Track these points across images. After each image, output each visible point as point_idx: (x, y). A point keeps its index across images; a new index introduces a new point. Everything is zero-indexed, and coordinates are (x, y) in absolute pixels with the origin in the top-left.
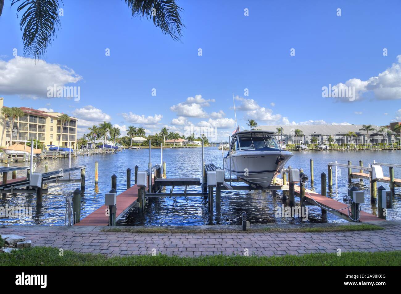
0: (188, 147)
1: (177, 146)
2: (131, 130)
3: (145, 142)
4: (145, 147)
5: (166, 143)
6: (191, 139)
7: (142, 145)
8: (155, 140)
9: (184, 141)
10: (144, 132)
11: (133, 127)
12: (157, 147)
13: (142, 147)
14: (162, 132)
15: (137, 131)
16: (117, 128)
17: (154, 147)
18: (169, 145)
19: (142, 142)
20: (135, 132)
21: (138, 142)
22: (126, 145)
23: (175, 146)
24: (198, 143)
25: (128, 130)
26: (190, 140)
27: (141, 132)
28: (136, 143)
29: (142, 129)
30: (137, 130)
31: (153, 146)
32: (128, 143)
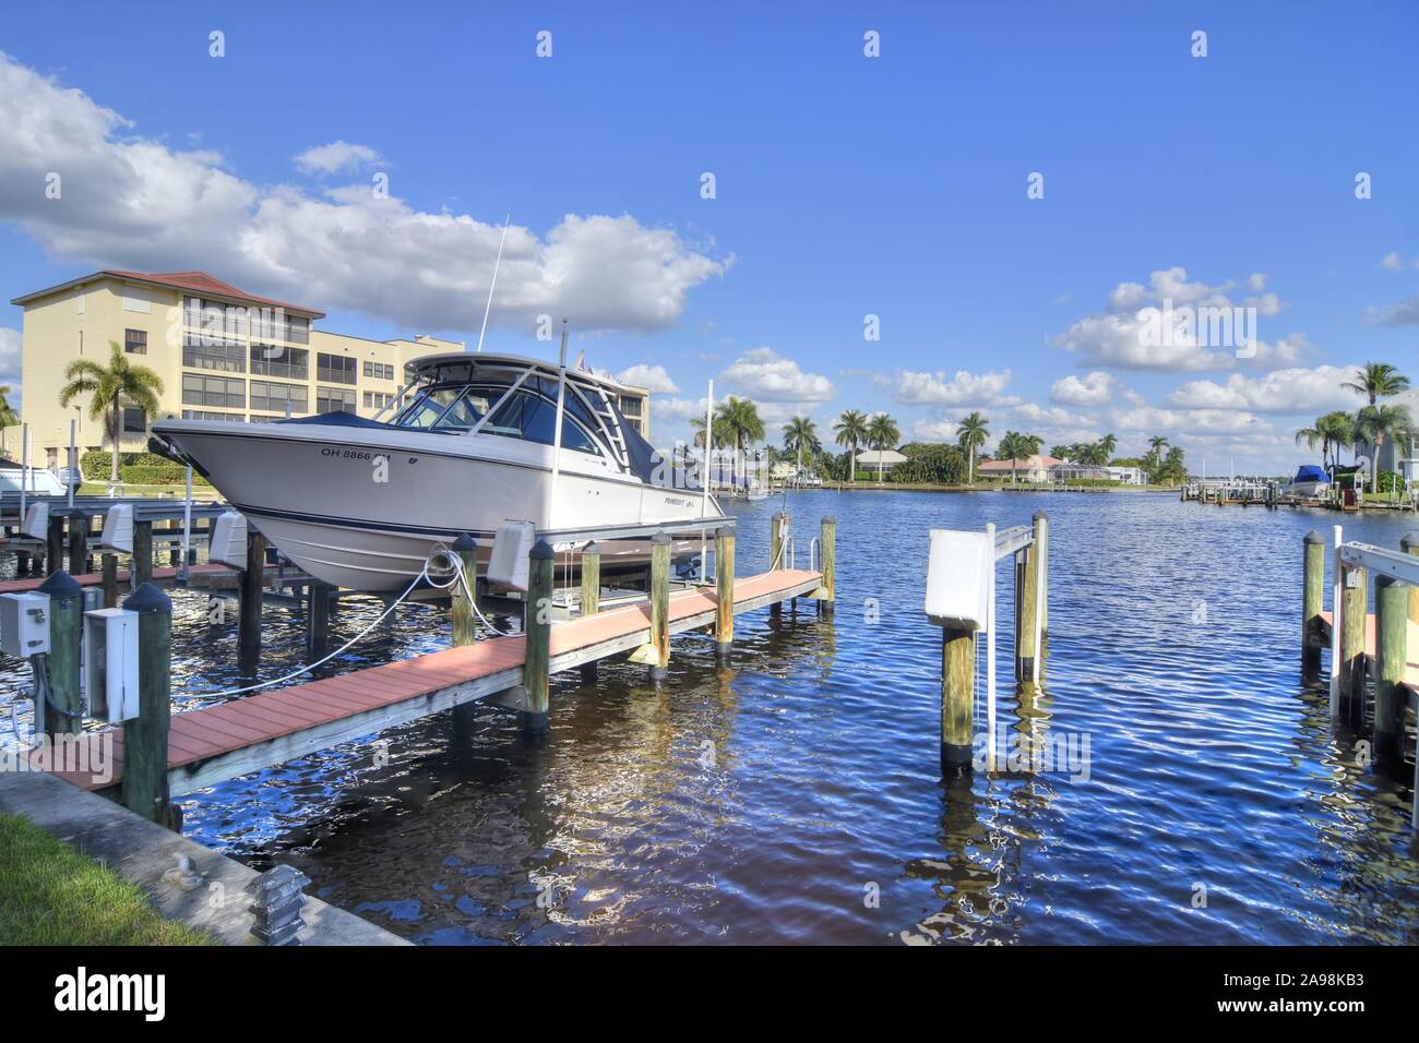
0: (1066, 487)
1: (1020, 486)
2: (849, 425)
3: (899, 467)
4: (896, 486)
5: (981, 471)
6: (1090, 456)
7: (888, 479)
8: (935, 462)
9: (1055, 466)
10: (895, 431)
11: (857, 417)
12: (941, 487)
13: (889, 485)
14: (962, 429)
15: (868, 428)
16: (806, 421)
17: (929, 486)
18: (994, 479)
19: (888, 469)
20: (864, 431)
21: (873, 468)
22: (834, 478)
23: (1014, 484)
24: (1128, 476)
25: (839, 426)
26: (1087, 460)
27: (883, 433)
28: (869, 472)
29: (888, 422)
30: (869, 425)
31: (929, 481)
32: (840, 471)
